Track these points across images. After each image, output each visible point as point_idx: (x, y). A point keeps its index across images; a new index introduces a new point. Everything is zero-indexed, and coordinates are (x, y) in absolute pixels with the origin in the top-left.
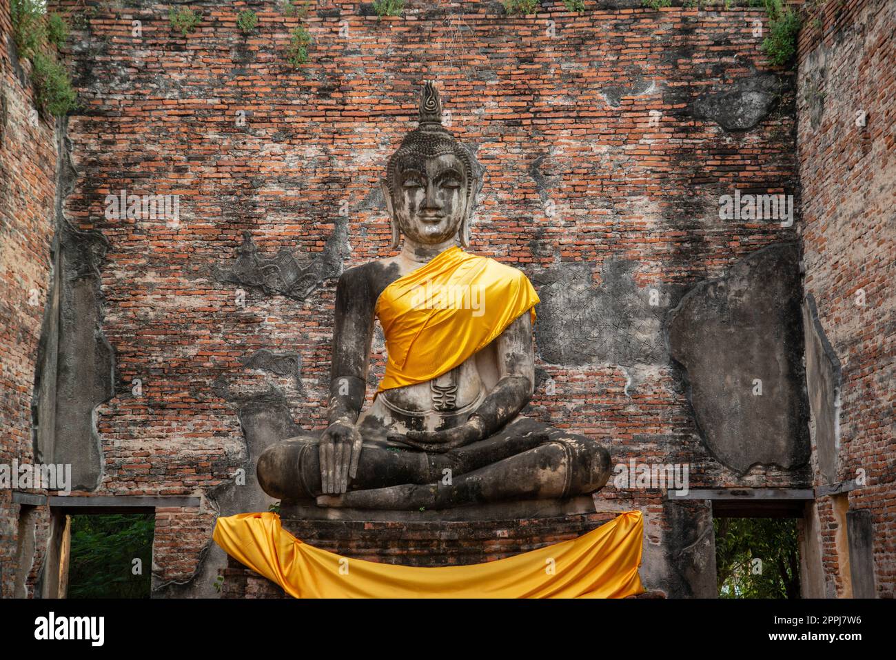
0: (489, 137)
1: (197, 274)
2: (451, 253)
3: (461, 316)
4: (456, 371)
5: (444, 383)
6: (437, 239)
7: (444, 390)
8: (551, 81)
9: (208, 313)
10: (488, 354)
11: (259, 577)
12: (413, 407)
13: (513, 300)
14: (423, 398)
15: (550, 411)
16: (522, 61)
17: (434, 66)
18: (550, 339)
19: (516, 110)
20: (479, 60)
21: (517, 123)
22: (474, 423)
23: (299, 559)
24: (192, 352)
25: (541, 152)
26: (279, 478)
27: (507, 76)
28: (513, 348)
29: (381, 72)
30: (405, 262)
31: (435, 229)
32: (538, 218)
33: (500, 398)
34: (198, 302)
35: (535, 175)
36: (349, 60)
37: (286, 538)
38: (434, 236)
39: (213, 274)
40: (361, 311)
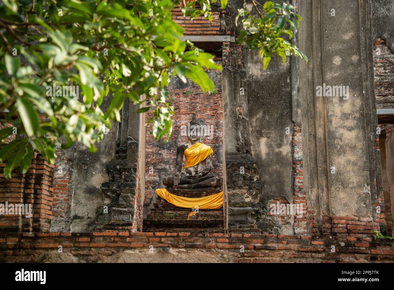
0: (208, 119)
1: (150, 145)
2: (198, 143)
3: (199, 155)
4: (198, 165)
5: (196, 167)
6: (195, 141)
7: (196, 168)
8: (220, 108)
9: (152, 152)
10: (203, 162)
11: (163, 199)
12: (190, 171)
13: (208, 152)
14: (192, 169)
15: (219, 173)
16: (215, 103)
17: (197, 104)
18: (219, 159)
19: (213, 113)
20: (206, 103)
21: (214, 116)
22: (201, 174)
23: (170, 196)
24: (149, 160)
25: (218, 122)
26: (166, 183)
27: (212, 106)
28: (208, 161)
29: (187, 105)
30: (189, 145)
31: (195, 139)
32: (217, 134)
33: (206, 170)
34: (150, 150)
35: (217, 126)
36: (180, 103)
37: (168, 192)
38: (194, 140)
39: (153, 145)
40: (181, 153)
